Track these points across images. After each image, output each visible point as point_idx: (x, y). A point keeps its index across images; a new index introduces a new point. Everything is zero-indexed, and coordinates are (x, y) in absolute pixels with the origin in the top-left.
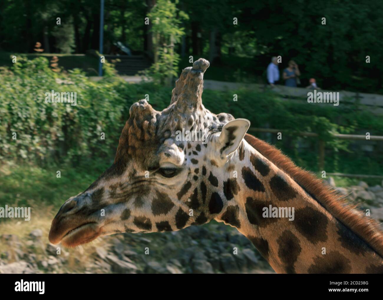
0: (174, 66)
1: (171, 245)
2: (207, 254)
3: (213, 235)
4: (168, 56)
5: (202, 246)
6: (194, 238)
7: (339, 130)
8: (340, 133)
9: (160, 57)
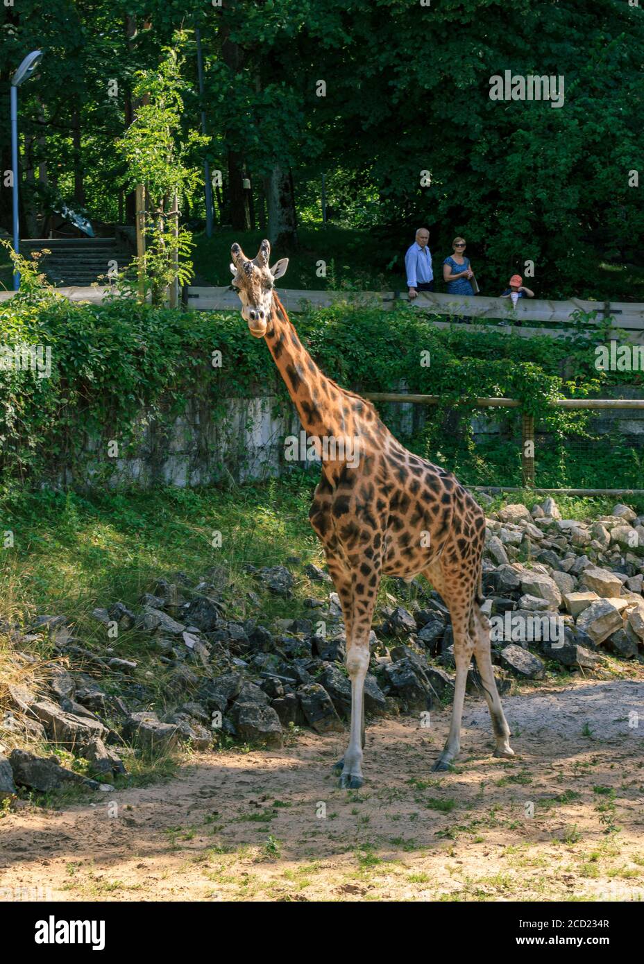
0: (182, 259)
1: (183, 669)
2: (269, 688)
3: (281, 643)
4: (168, 237)
5: (255, 669)
6: (236, 653)
7: (565, 391)
8: (569, 396)
9: (149, 240)
